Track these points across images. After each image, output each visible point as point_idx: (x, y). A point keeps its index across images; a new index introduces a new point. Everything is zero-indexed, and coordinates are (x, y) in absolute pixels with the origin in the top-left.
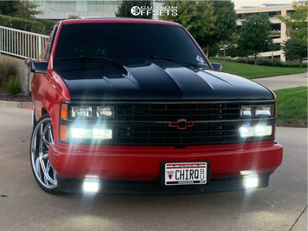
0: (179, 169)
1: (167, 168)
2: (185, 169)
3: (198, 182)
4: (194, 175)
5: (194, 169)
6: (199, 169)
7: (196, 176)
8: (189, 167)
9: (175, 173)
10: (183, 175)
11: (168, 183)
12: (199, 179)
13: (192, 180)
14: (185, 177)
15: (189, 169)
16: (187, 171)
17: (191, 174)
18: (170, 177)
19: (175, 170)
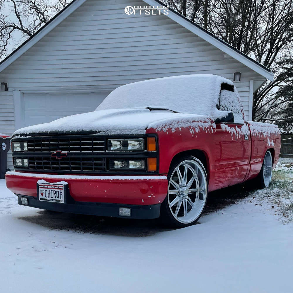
0: (47, 189)
1: (40, 188)
2: (51, 190)
3: (59, 201)
4: (56, 195)
5: (56, 190)
6: (59, 190)
7: (58, 196)
8: (53, 189)
9: (44, 192)
10: (50, 194)
11: (41, 199)
12: (59, 199)
13: (55, 199)
14: (51, 196)
15: (53, 190)
16: (52, 191)
17: (54, 194)
18: (42, 194)
19: (44, 189)
